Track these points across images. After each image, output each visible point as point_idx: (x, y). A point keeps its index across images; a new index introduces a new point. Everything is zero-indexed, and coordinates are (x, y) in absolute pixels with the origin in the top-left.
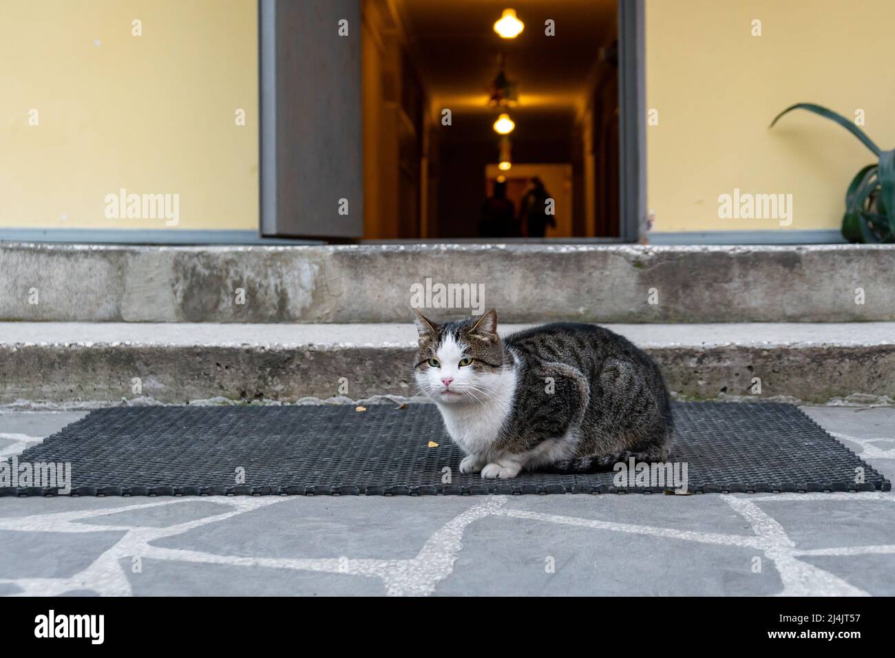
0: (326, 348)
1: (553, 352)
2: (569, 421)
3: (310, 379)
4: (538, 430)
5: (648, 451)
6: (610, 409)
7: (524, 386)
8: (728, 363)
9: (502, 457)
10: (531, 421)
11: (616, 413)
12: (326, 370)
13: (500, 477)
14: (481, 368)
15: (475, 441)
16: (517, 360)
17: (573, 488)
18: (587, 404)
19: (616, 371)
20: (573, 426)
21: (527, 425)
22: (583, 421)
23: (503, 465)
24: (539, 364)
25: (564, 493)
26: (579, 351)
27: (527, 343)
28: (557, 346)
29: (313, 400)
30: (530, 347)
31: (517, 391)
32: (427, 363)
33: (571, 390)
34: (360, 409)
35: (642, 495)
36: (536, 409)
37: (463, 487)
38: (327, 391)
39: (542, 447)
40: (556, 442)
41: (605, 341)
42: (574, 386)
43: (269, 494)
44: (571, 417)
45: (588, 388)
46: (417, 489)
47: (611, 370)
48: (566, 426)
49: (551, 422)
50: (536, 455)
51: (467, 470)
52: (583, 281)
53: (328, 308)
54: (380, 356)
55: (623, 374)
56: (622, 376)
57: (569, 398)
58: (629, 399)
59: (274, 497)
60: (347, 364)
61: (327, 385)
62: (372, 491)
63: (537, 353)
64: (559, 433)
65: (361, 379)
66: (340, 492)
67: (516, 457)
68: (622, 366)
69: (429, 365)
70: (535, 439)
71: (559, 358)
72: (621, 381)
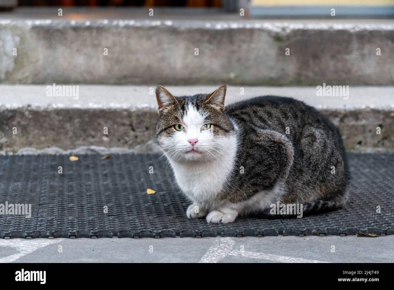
0: (42, 109)
1: (264, 121)
2: (277, 177)
3: (29, 134)
4: (254, 184)
5: (335, 199)
6: (309, 168)
7: (244, 149)
8: (364, 122)
9: (223, 205)
10: (249, 177)
11: (314, 171)
12: (42, 126)
13: (222, 222)
14: (218, 131)
15: (203, 192)
16: (236, 127)
17: (284, 232)
18: (291, 163)
19: (313, 137)
20: (281, 181)
21: (245, 180)
22: (288, 177)
23: (224, 212)
24: (254, 131)
25: (277, 236)
26: (284, 120)
27: (242, 113)
28: (267, 117)
29: (31, 151)
30: (244, 117)
31: (238, 152)
32: (173, 128)
33: (281, 153)
34: (73, 159)
35: (339, 237)
36: (253, 168)
37: (197, 231)
38: (43, 143)
39: (255, 198)
40: (266, 194)
41: (303, 111)
42: (283, 149)
43: (39, 237)
44: (279, 174)
45: (293, 151)
46: (160, 233)
47: (308, 136)
48: (275, 181)
49: (264, 178)
50: (250, 204)
51: (193, 216)
52: (234, 52)
53: (27, 72)
54: (86, 115)
55: (319, 139)
56: (318, 141)
57: (279, 159)
58: (324, 159)
59: (43, 240)
60: (59, 121)
61: (43, 139)
62: (123, 234)
63: (251, 122)
64: (269, 187)
65: (71, 134)
66: (98, 235)
67: (235, 206)
68: (318, 133)
69: (175, 130)
70: (251, 191)
71: (270, 126)
72: (317, 145)
